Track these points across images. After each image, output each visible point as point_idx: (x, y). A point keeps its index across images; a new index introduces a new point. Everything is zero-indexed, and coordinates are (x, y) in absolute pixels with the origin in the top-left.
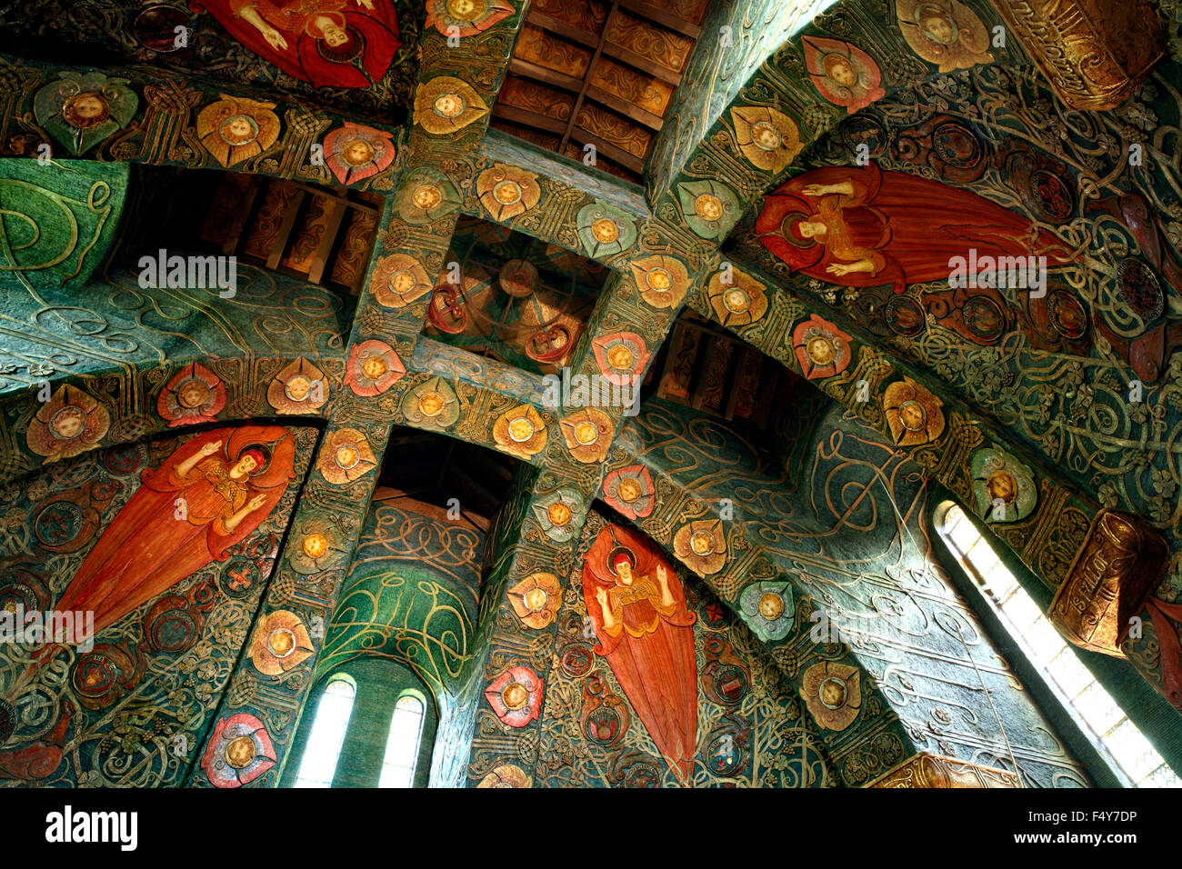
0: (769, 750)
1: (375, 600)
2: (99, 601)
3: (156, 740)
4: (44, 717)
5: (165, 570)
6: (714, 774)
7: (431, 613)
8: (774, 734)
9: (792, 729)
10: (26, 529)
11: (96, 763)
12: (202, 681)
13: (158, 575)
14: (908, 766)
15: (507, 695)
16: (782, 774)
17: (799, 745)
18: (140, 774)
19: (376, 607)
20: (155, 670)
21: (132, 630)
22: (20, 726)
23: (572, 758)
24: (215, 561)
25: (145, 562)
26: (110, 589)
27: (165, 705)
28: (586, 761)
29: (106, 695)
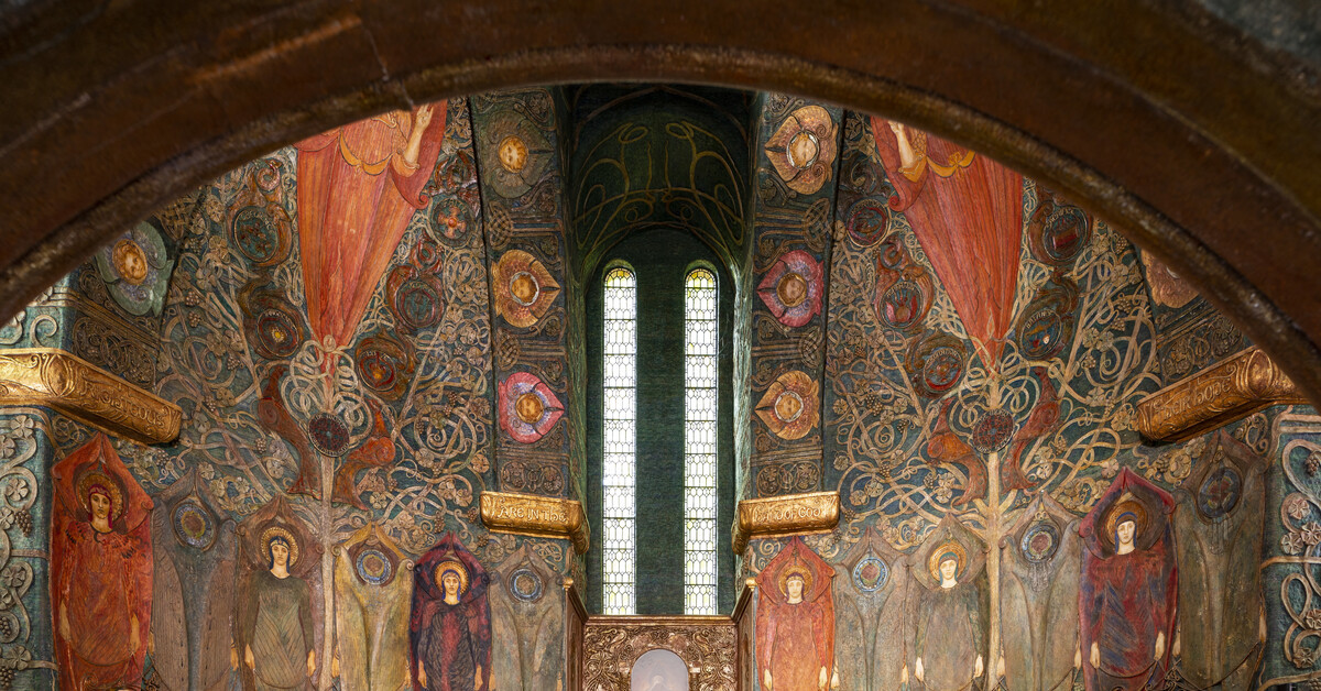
0: (1096, 325)
1: (621, 166)
2: (339, 298)
3: (456, 411)
4: (362, 417)
5: (376, 242)
6: (1025, 357)
7: (693, 163)
8: (1106, 305)
9: (1129, 297)
10: (235, 254)
11: (420, 443)
12: (468, 347)
13: (372, 250)
14: (1233, 362)
15: (782, 290)
16: (1103, 357)
17: (1133, 318)
18: (457, 443)
19: (625, 174)
20: (422, 348)
21: (382, 316)
22: (350, 429)
23: (865, 349)
24: (418, 211)
25: (353, 240)
26: (339, 283)
27: (448, 378)
28: (882, 351)
29: (396, 384)
